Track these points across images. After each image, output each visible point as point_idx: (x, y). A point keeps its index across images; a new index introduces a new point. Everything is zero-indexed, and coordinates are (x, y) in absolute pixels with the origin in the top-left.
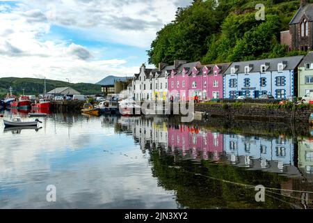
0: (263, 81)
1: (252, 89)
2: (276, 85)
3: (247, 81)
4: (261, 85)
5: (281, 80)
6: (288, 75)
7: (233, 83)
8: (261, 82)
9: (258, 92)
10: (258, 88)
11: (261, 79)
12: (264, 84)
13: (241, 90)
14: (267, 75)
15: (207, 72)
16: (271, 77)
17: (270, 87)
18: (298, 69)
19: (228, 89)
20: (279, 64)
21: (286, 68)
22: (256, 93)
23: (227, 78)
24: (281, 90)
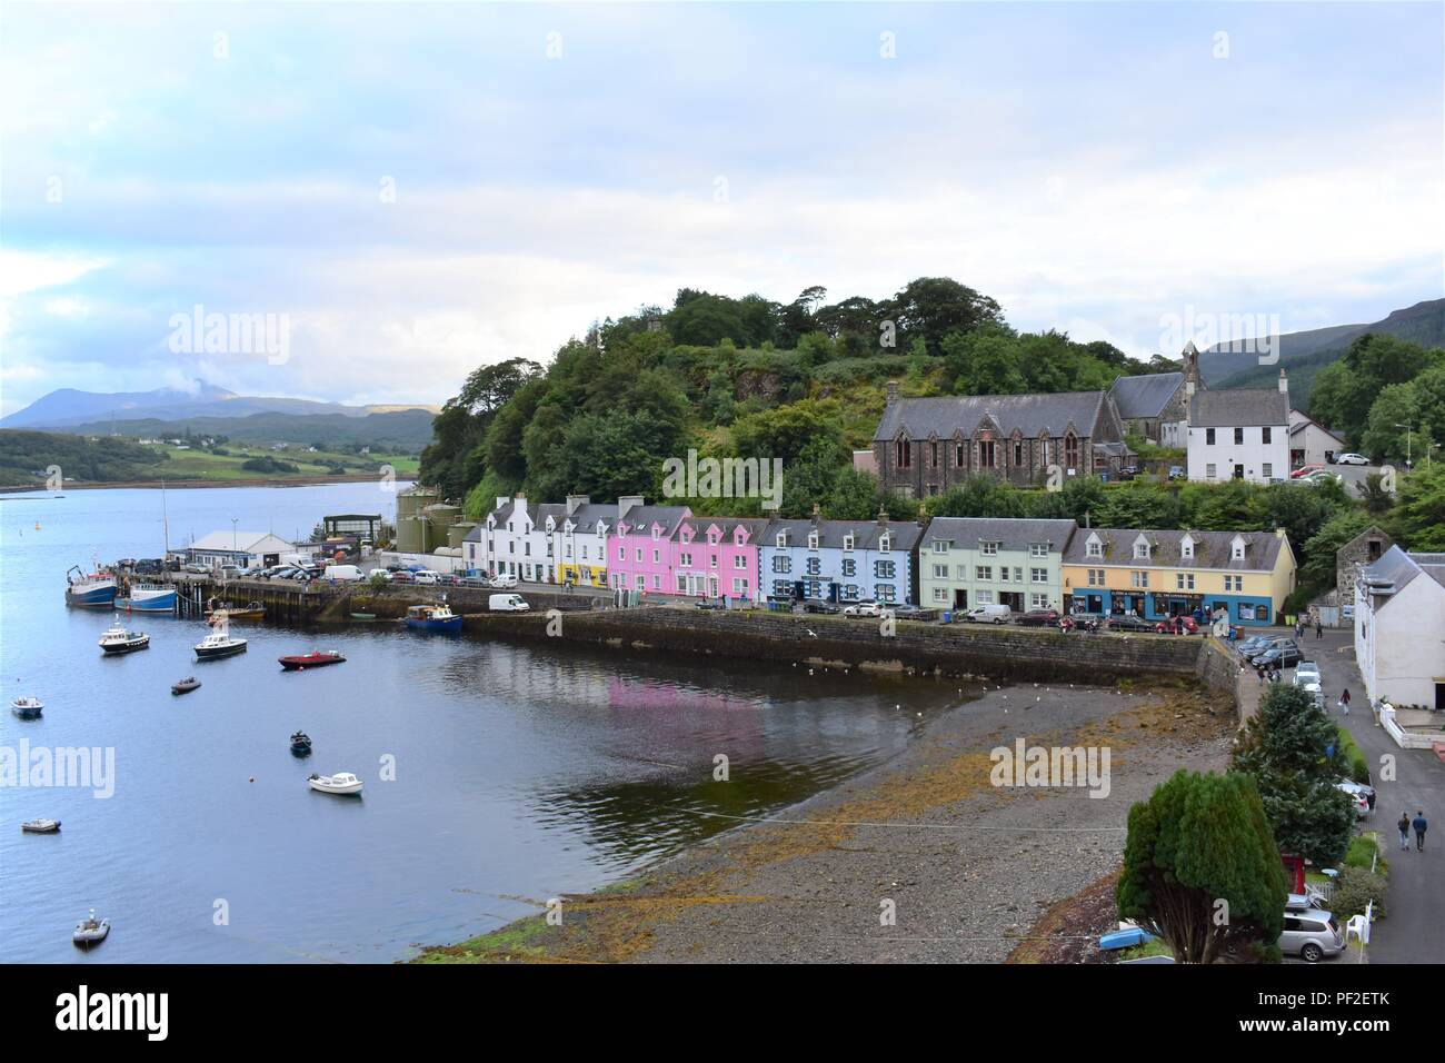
0: (849, 567)
1: (825, 579)
2: (876, 575)
3: (814, 563)
4: (844, 574)
5: (886, 568)
6: (901, 560)
7: (781, 564)
8: (844, 568)
9: (839, 586)
10: (839, 579)
11: (844, 561)
12: (851, 571)
13: (800, 580)
14: (858, 555)
15: (719, 536)
16: (865, 561)
17: (865, 580)
18: (921, 551)
19: (769, 577)
20: (882, 538)
21: (895, 545)
22: (834, 588)
23: (768, 553)
24: (886, 585)
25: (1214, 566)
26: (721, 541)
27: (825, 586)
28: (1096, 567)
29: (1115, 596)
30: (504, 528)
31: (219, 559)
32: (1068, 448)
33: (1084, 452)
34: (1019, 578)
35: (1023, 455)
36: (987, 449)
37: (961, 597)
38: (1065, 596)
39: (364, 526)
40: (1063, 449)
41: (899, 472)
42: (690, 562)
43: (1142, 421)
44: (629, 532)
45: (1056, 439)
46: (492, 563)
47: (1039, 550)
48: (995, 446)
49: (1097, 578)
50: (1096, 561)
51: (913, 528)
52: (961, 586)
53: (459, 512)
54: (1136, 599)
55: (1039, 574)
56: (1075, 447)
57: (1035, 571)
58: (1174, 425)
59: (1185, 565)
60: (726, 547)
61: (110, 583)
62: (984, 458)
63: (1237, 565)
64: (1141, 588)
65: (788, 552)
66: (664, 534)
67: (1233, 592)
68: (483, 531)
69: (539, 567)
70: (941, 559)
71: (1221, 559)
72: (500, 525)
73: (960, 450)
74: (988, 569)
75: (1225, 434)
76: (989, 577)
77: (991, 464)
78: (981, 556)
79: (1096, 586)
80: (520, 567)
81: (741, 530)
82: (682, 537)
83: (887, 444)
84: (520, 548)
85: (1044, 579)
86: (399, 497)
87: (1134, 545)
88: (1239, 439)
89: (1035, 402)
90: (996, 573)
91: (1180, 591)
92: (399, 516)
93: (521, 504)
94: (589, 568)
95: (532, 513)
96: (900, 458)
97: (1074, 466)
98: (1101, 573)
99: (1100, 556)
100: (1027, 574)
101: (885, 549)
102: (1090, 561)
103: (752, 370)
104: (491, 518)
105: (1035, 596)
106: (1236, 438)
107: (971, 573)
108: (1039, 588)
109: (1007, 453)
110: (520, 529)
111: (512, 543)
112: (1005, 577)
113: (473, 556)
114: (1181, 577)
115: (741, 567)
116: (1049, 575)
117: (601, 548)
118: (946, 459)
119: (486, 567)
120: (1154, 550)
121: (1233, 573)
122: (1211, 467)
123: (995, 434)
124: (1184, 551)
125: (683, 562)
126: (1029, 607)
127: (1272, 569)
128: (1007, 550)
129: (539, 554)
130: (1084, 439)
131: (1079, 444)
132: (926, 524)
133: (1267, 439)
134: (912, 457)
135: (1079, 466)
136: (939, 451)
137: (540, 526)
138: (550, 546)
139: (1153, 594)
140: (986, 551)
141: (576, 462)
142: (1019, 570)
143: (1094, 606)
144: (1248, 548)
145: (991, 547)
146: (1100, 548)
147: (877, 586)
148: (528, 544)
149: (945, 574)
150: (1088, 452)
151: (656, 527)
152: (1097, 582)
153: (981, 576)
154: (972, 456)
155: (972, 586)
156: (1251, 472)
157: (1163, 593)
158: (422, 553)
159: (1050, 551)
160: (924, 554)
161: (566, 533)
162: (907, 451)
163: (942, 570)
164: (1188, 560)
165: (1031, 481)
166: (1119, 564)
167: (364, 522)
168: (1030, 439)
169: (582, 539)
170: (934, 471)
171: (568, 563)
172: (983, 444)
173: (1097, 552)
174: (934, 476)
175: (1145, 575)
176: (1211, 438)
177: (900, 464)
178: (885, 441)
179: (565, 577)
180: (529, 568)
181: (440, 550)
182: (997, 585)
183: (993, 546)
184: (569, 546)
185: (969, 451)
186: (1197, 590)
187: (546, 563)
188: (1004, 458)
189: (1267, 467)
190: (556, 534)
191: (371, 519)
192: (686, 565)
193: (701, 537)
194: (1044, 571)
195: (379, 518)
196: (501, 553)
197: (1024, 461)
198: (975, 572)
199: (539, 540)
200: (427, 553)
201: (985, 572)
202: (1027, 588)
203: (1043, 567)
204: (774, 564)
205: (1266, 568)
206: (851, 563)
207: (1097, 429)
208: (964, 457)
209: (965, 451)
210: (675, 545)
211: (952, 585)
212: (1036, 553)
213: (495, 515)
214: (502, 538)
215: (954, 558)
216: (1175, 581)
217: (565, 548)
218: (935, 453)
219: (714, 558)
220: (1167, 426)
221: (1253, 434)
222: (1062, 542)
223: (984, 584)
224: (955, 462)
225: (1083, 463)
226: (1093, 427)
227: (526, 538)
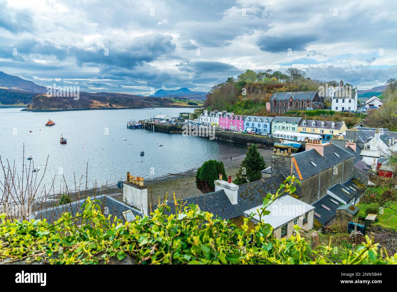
2: (264, 127)
3: (253, 124)
4: (258, 127)
5: (266, 126)
9: (257, 129)
11: (258, 124)
13: (251, 127)
14: (261, 123)
15: (237, 118)
17: (262, 128)
19: (245, 127)
20: (265, 120)
21: (267, 121)
23: (245, 122)
24: (266, 129)
25: (328, 128)
27: (255, 129)
28: (305, 128)
31: (158, 120)
32: (307, 103)
33: (310, 104)
35: (298, 104)
36: (291, 103)
41: (274, 107)
43: (330, 98)
44: (222, 117)
45: (305, 101)
48: (293, 102)
49: (304, 130)
51: (271, 118)
56: (308, 103)
57: (293, 128)
60: (238, 121)
61: (140, 124)
62: (290, 105)
63: (332, 128)
64: (313, 132)
65: (249, 122)
66: (228, 118)
67: (331, 134)
68: (201, 116)
70: (275, 125)
71: (329, 127)
72: (203, 115)
74: (284, 127)
75: (340, 101)
76: (284, 129)
77: (292, 106)
80: (206, 123)
81: (241, 117)
82: (231, 118)
84: (206, 120)
86: (195, 110)
87: (312, 123)
89: (302, 93)
91: (320, 133)
93: (207, 111)
94: (216, 124)
95: (208, 113)
96: (274, 104)
99: (305, 125)
102: (303, 126)
106: (343, 101)
107: (281, 128)
108: (293, 131)
110: (206, 116)
112: (287, 129)
113: (199, 121)
114: (321, 130)
115: (241, 125)
117: (218, 120)
118: (283, 105)
119: (201, 123)
120: (316, 124)
121: (331, 130)
122: (337, 108)
123: (293, 99)
124: (322, 125)
125: (231, 123)
128: (288, 123)
131: (309, 102)
132: (274, 118)
133: (350, 102)
135: (309, 107)
137: (209, 116)
138: (211, 120)
140: (284, 123)
142: (290, 128)
144: (335, 125)
147: (264, 130)
149: (276, 128)
150: (311, 104)
151: (227, 116)
155: (281, 130)
156: (346, 109)
159: (296, 124)
160: (273, 124)
162: (276, 103)
164: (323, 127)
165: (299, 109)
166: (309, 127)
167: (187, 114)
168: (300, 101)
169: (215, 118)
170: (281, 107)
171: (213, 123)
172: (290, 102)
174: (281, 108)
175: (314, 130)
176: (337, 101)
178: (272, 101)
179: (213, 125)
181: (195, 119)
183: (286, 122)
186: (324, 133)
187: (210, 122)
188: (294, 105)
189: (350, 108)
190: (212, 117)
193: (234, 119)
194: (294, 128)
196: (203, 121)
199: (209, 118)
204: (246, 124)
205: (338, 129)
209: (287, 103)
210: (230, 120)
212: (293, 124)
214: (203, 117)
215: (278, 124)
217: (213, 120)
218: (281, 103)
219: (236, 123)
221: (347, 101)
222: (298, 122)
224: (285, 105)
225: (310, 106)
226: (313, 99)
227: (207, 118)
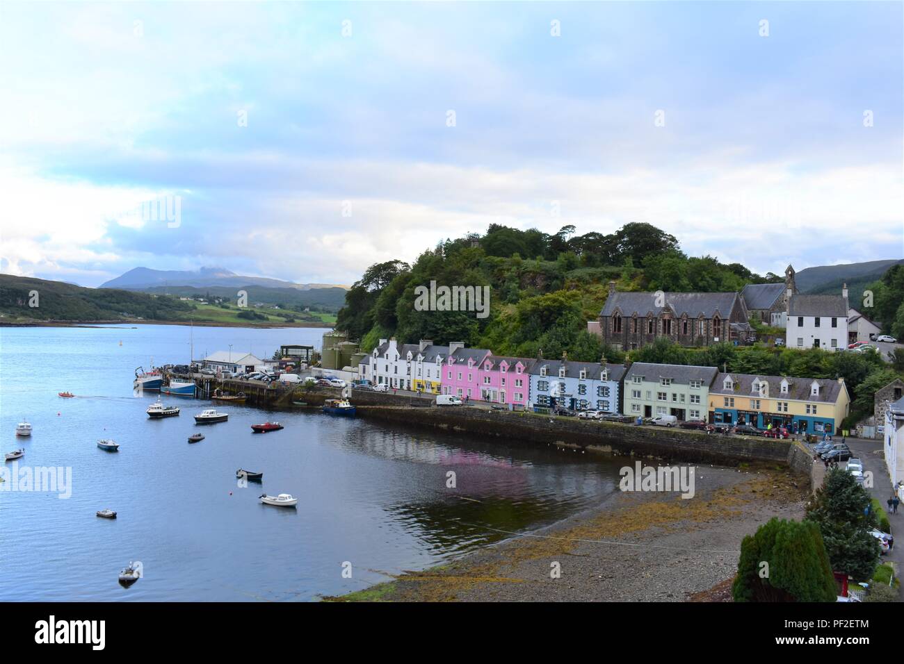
0: (582, 389)
1: (568, 396)
2: (598, 395)
3: (562, 386)
4: (579, 393)
5: (604, 391)
6: (613, 386)
7: (543, 385)
8: (579, 389)
9: (576, 400)
10: (576, 396)
11: (580, 386)
12: (583, 391)
13: (553, 395)
14: (588, 383)
15: (507, 367)
16: (592, 386)
17: (592, 397)
18: (625, 381)
19: (535, 393)
20: (602, 373)
21: (610, 377)
22: (573, 401)
23: (535, 379)
24: (603, 401)
25: (800, 398)
26: (508, 370)
27: (568, 400)
28: (729, 396)
29: (740, 414)
30: (383, 357)
31: (220, 367)
32: (715, 325)
33: (724, 328)
34: (683, 400)
35: (688, 328)
36: (667, 324)
37: (648, 410)
38: (710, 412)
39: (304, 352)
40: (712, 326)
41: (614, 335)
42: (489, 382)
43: (760, 311)
44: (455, 363)
45: (708, 319)
46: (375, 377)
47: (696, 385)
48: (672, 322)
49: (729, 402)
50: (729, 392)
51: (621, 368)
52: (648, 404)
53: (358, 347)
54: (753, 417)
55: (695, 399)
56: (719, 325)
57: (693, 397)
58: (779, 314)
59: (782, 397)
60: (511, 374)
61: (159, 378)
62: (664, 329)
63: (814, 399)
64: (756, 409)
65: (547, 379)
66: (475, 365)
67: (811, 414)
68: (371, 358)
69: (402, 380)
71: (804, 394)
72: (381, 355)
73: (651, 324)
74: (665, 394)
75: (809, 321)
76: (665, 399)
77: (669, 332)
78: (661, 386)
79: (729, 407)
80: (391, 379)
81: (520, 364)
82: (485, 367)
83: (608, 318)
84: (391, 370)
85: (698, 401)
86: (324, 337)
87: (753, 384)
88: (817, 323)
89: (696, 297)
90: (669, 397)
91: (779, 412)
92: (324, 347)
93: (393, 344)
94: (431, 382)
95: (400, 349)
96: (615, 327)
97: (718, 336)
98: (732, 400)
99: (732, 389)
100: (687, 398)
101: (604, 379)
102: (725, 392)
103: (530, 272)
104: (376, 351)
105: (692, 411)
106: (815, 324)
107: (654, 396)
108: (695, 406)
109: (679, 326)
110: (392, 358)
111: (387, 366)
112: (675, 399)
113: (364, 372)
114: (780, 404)
115: (519, 386)
116: (701, 399)
117: (438, 371)
118: (642, 329)
119: (371, 379)
121: (812, 403)
122: (800, 340)
123: (672, 315)
124: (782, 389)
125: (486, 382)
126: (688, 418)
127: (835, 402)
128: (676, 383)
129: (402, 373)
130: (725, 320)
131: (722, 323)
132: (629, 366)
133: (834, 324)
134: (622, 326)
135: (721, 336)
136: (638, 324)
137: (403, 357)
138: (409, 369)
139: (763, 414)
140: (664, 384)
141: (426, 321)
142: (683, 396)
143: (727, 419)
144: (821, 389)
145: (667, 381)
146: (732, 385)
147: (598, 401)
148: (396, 367)
149: (639, 396)
150: (727, 328)
151: (470, 361)
152: (729, 404)
153: (660, 398)
154: (658, 327)
155: (654, 403)
156: (824, 344)
157: (768, 413)
158: (335, 369)
159: (702, 385)
160: (627, 384)
161: (418, 362)
162: (620, 323)
163: (637, 394)
164: (784, 394)
165: (692, 344)
166: (742, 395)
167: (303, 350)
168: (693, 319)
169: (428, 365)
170: (635, 335)
171: (419, 379)
172: (664, 321)
173: (730, 387)
174: (635, 337)
175: (758, 402)
176: (801, 323)
177: (615, 330)
178: (606, 317)
179: (416, 387)
180: (396, 381)
181: (346, 368)
182: (669, 404)
183: (668, 381)
184: (420, 369)
185: (656, 323)
186: (789, 412)
187: (406, 378)
188: (677, 329)
189: (834, 341)
190: (413, 362)
191: (308, 348)
192: (487, 383)
193: (496, 367)
194: (698, 397)
195: (312, 348)
196: (381, 371)
197: (688, 331)
198: (657, 396)
199: (403, 365)
200: (338, 369)
201: (662, 396)
202: (687, 406)
203: (698, 395)
204: (538, 386)
205: (831, 401)
206: (584, 387)
207: (732, 316)
208: (653, 327)
209: (654, 324)
210: (481, 371)
211: (643, 403)
212: (693, 386)
213: (378, 350)
214: (381, 362)
215: (645, 386)
216: (776, 406)
217: (417, 370)
218: (636, 324)
219: (504, 380)
220: (775, 314)
221: (826, 321)
222: (709, 380)
223: (662, 403)
224: (647, 330)
225: (723, 334)
226: (730, 313)
227: (395, 364)
